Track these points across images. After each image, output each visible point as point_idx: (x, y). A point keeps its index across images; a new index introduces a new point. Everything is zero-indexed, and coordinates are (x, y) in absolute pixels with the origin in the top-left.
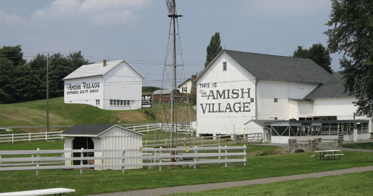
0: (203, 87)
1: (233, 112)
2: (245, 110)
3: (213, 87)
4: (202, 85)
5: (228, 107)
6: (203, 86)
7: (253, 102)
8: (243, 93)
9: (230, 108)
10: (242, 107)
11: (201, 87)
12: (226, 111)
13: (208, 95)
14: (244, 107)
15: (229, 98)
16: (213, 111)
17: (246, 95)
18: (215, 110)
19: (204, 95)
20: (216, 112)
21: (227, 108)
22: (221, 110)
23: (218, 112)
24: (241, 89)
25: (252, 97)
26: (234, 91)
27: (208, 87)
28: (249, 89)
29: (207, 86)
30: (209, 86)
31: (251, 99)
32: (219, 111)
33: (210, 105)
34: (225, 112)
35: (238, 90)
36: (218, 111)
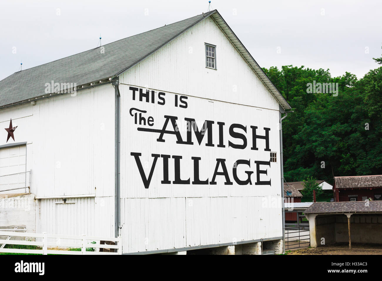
0: (141, 100)
1: (232, 184)
2: (261, 180)
3: (176, 105)
4: (137, 93)
5: (220, 170)
6: (142, 95)
7: (276, 161)
8: (255, 137)
9: (225, 173)
10: (252, 172)
11: (134, 99)
12: (213, 183)
13: (161, 128)
14: (259, 172)
15: (221, 145)
16: (178, 181)
17: (261, 143)
18: (183, 178)
19: (147, 126)
20: (187, 182)
21: (216, 173)
22: (202, 178)
23: (193, 183)
24: (252, 127)
25: (273, 151)
26: (236, 130)
27: (159, 103)
28: (267, 130)
29: (157, 99)
30: (163, 99)
31: (271, 154)
32: (197, 181)
33: (166, 158)
34: (211, 183)
35: (245, 129)
36: (192, 180)
